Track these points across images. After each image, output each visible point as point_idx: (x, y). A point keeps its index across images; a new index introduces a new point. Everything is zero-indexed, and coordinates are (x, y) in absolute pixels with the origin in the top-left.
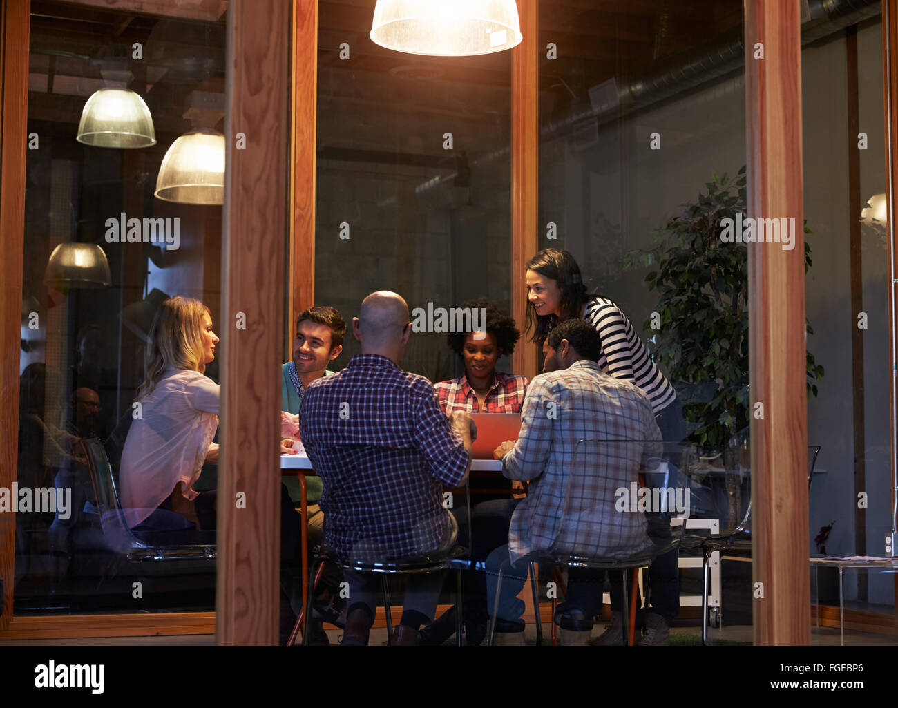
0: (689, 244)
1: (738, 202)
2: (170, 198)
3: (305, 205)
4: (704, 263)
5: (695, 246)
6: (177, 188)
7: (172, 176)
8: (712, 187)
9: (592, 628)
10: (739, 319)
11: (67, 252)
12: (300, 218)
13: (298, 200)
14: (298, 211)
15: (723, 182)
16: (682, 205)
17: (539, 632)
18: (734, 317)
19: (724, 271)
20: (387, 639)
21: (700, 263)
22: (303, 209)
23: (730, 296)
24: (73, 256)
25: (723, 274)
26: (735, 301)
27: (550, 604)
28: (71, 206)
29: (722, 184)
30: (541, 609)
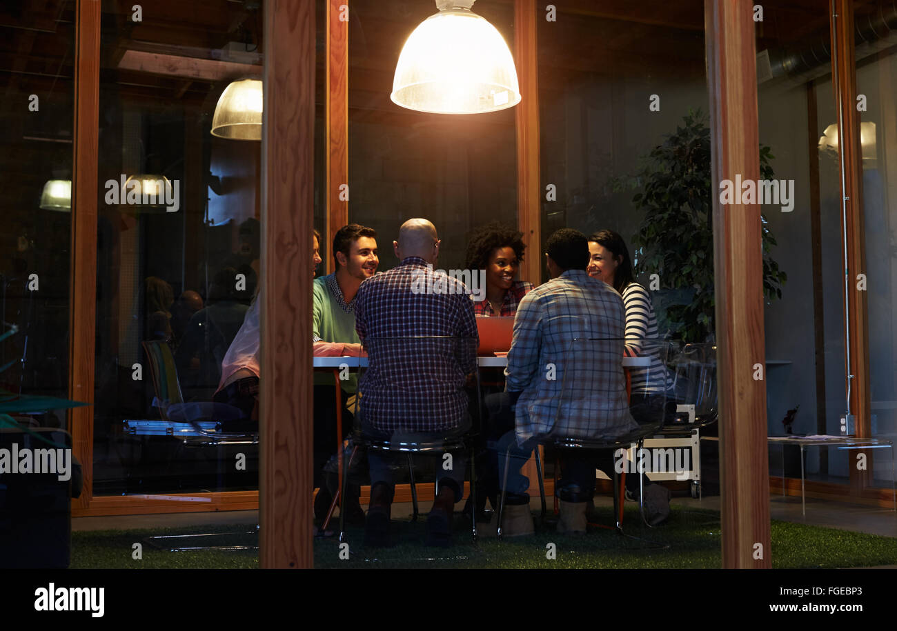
0: (670, 169)
2: (224, 135)
3: (339, 140)
5: (675, 171)
6: (230, 126)
7: (226, 116)
8: (689, 121)
12: (335, 151)
13: (333, 136)
14: (333, 145)
17: (544, 504)
18: (709, 231)
21: (679, 185)
22: (338, 144)
23: (705, 213)
25: (699, 194)
27: (553, 480)
28: (141, 141)
29: (697, 117)
30: (545, 484)
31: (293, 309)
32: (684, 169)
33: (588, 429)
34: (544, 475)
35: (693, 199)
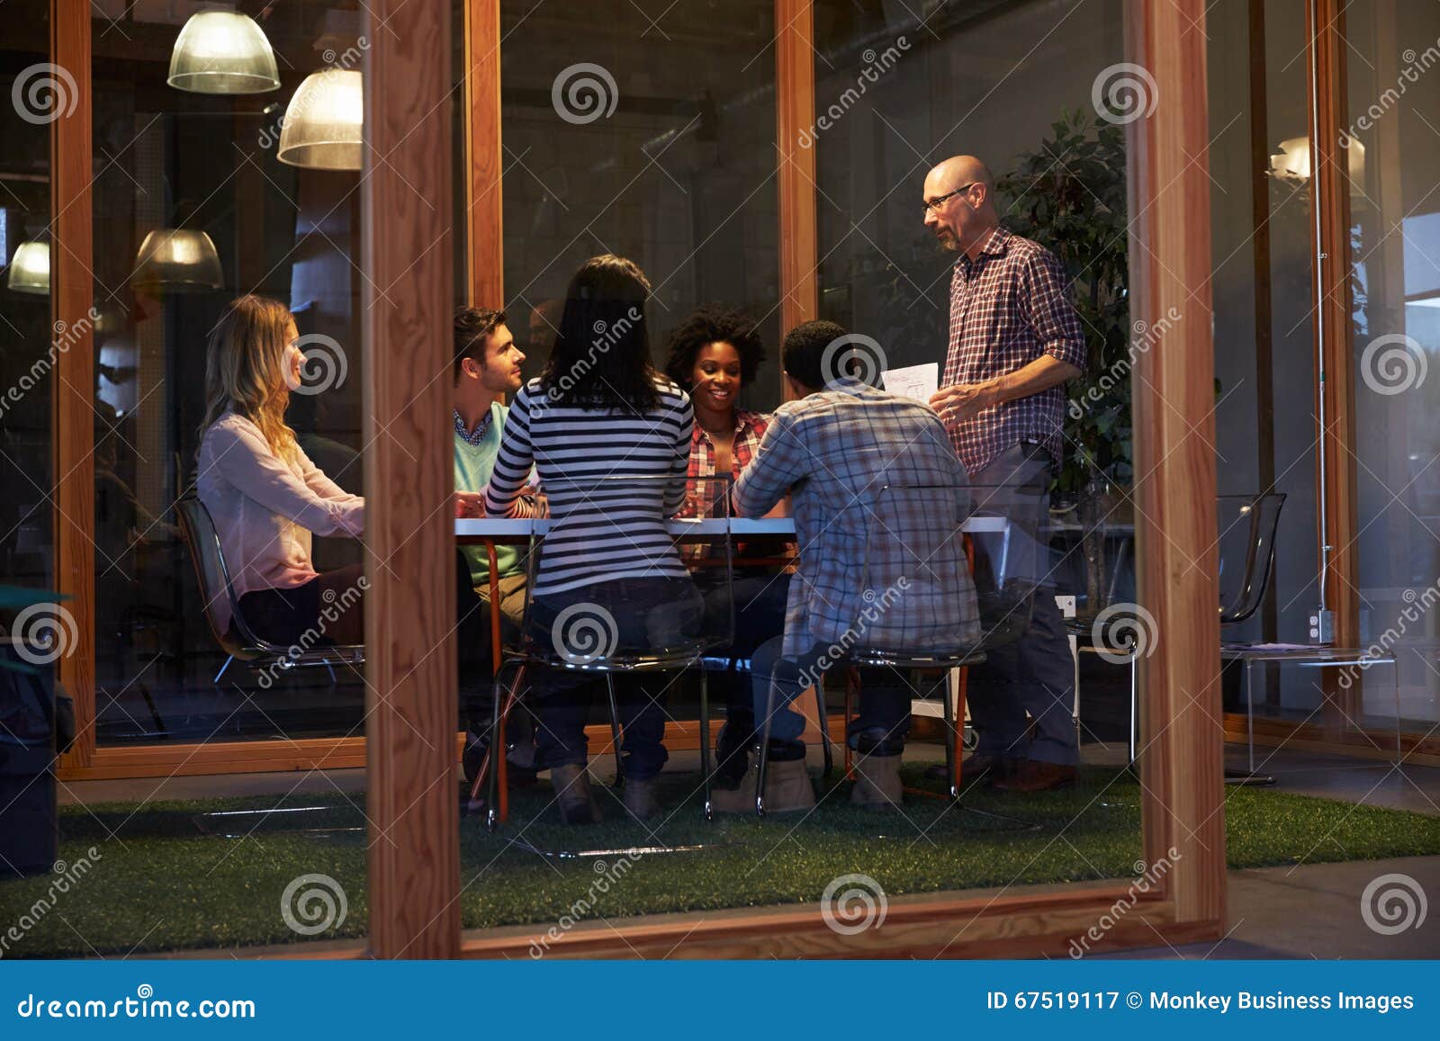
0: (1029, 210)
1: (1098, 150)
2: (299, 162)
3: (487, 166)
4: (1050, 238)
5: (1038, 213)
6: (309, 147)
7: (301, 131)
8: (1061, 130)
9: (902, 750)
10: (1100, 315)
11: (162, 244)
12: (481, 183)
13: (476, 158)
14: (477, 173)
15: (1076, 121)
16: (1019, 156)
17: (828, 757)
18: (1094, 312)
19: (1078, 248)
20: (616, 770)
21: (1046, 237)
22: (484, 171)
23: (1087, 283)
24: (169, 248)
25: (1077, 253)
26: (1094, 290)
27: (843, 716)
28: (165, 178)
29: (1076, 125)
30: (830, 724)
31: (419, 434)
32: (1052, 211)
33: (904, 627)
34: (828, 709)
35: (1067, 259)
